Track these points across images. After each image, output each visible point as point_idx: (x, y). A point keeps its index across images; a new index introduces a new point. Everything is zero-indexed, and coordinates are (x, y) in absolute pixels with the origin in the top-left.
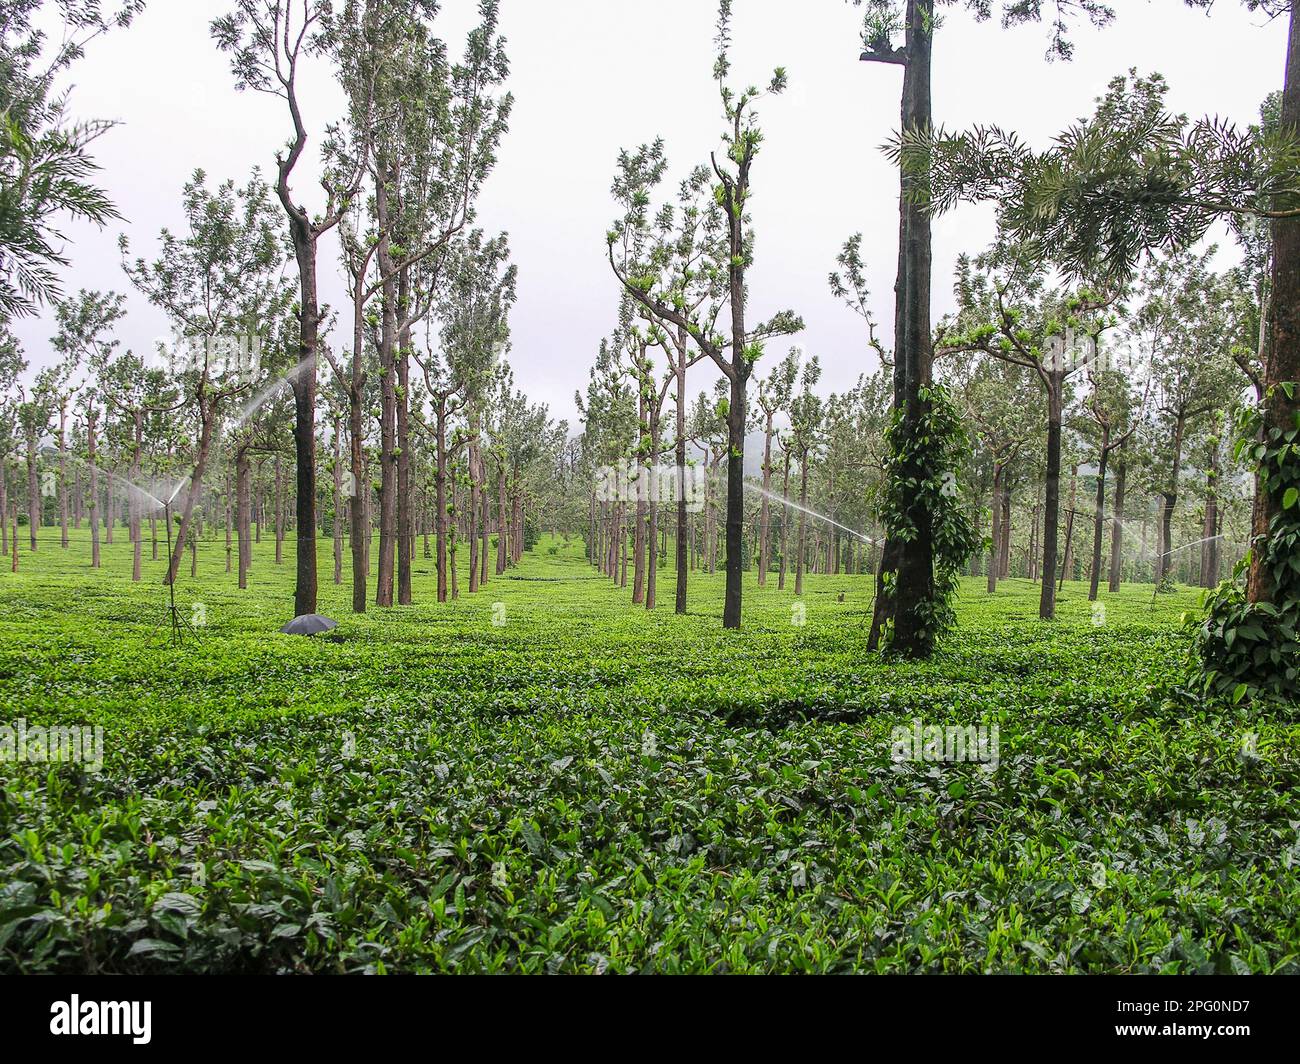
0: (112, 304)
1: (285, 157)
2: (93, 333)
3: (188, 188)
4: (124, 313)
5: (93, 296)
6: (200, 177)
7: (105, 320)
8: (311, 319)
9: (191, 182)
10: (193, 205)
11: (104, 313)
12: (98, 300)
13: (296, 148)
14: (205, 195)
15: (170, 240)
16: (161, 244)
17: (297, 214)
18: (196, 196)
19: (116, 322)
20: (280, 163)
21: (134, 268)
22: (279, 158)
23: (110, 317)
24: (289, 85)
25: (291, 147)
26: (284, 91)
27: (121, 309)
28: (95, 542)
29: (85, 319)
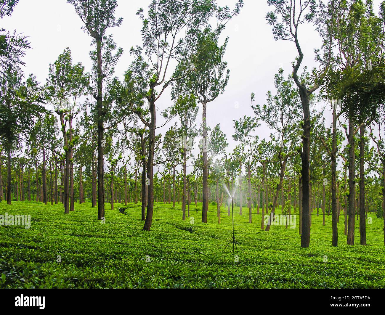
0: (255, 121)
1: (295, 64)
2: (247, 132)
3: (276, 76)
4: (260, 125)
5: (249, 118)
6: (281, 72)
7: (252, 127)
8: (308, 127)
9: (278, 73)
10: (278, 82)
11: (252, 125)
12: (250, 120)
13: (300, 60)
14: (282, 79)
15: (270, 96)
16: (267, 97)
17: (301, 85)
18: (279, 79)
19: (256, 128)
20: (294, 66)
21: (256, 107)
22: (293, 65)
23: (254, 126)
24: (295, 36)
25: (298, 60)
26: (294, 39)
27: (258, 123)
28: (250, 213)
29: (244, 127)
